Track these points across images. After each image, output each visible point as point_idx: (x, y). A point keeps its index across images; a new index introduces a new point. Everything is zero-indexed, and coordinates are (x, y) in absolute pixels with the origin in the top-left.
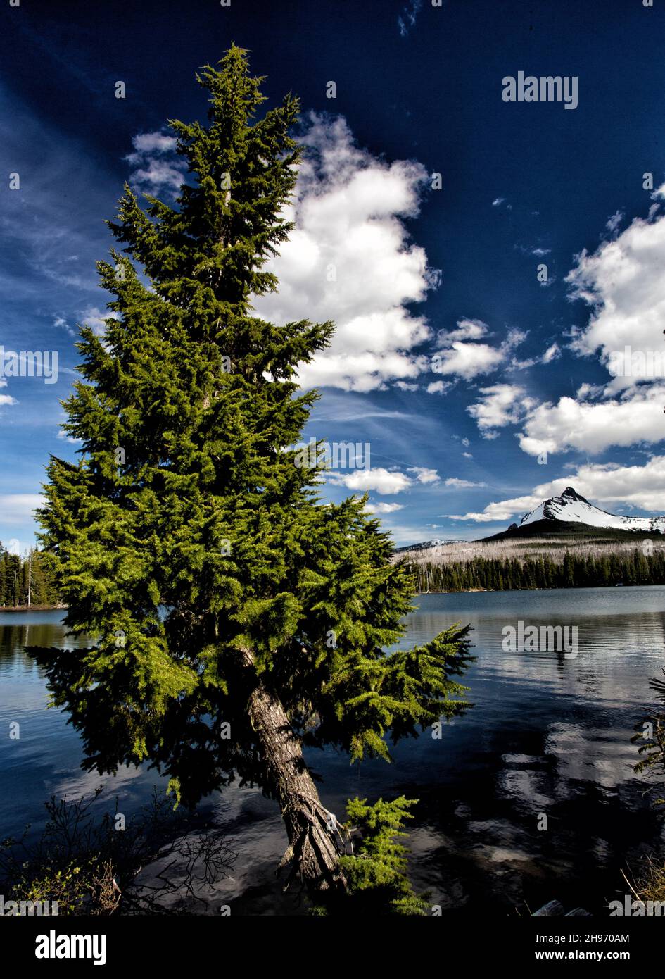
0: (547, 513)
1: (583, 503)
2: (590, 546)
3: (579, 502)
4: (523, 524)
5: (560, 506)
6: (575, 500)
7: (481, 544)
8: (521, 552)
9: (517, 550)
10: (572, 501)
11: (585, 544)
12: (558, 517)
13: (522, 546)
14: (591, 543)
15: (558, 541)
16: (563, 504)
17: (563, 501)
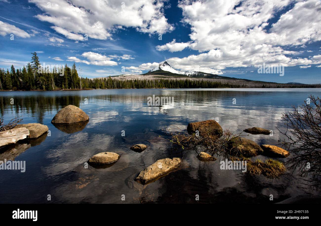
0: (160, 68)
1: (169, 66)
2: (173, 78)
3: (168, 66)
4: (153, 71)
5: (163, 66)
6: (167, 65)
7: (142, 76)
8: (155, 78)
9: (154, 78)
10: (166, 65)
11: (171, 77)
12: (162, 69)
13: (155, 77)
14: (173, 77)
15: (164, 76)
16: (164, 66)
17: (164, 65)
